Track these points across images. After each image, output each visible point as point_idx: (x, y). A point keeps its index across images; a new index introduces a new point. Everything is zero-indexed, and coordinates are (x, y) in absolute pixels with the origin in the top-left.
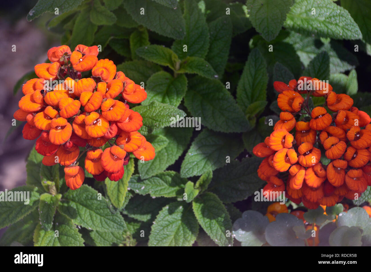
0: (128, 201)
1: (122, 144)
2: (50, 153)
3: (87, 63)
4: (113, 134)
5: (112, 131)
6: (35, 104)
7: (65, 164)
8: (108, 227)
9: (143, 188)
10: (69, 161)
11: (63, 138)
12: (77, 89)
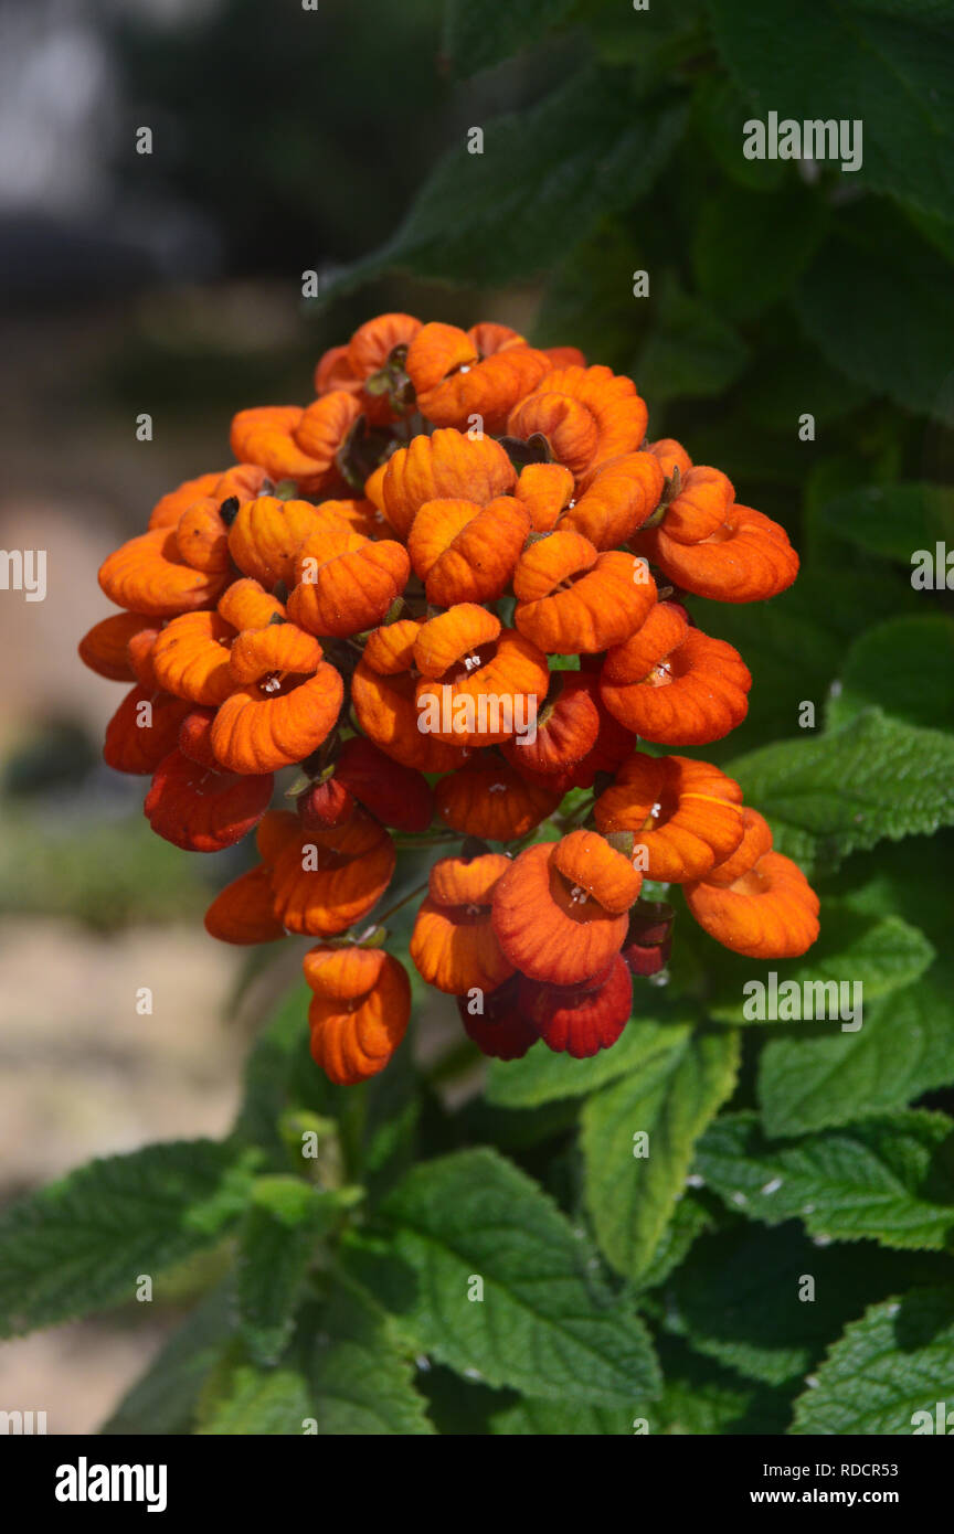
0: (684, 1247)
1: (622, 830)
2: (211, 833)
3: (490, 380)
4: (568, 742)
5: (567, 726)
6: (181, 569)
7: (304, 921)
8: (563, 1376)
9: (773, 1187)
10: (327, 906)
11: (278, 733)
12: (404, 479)
